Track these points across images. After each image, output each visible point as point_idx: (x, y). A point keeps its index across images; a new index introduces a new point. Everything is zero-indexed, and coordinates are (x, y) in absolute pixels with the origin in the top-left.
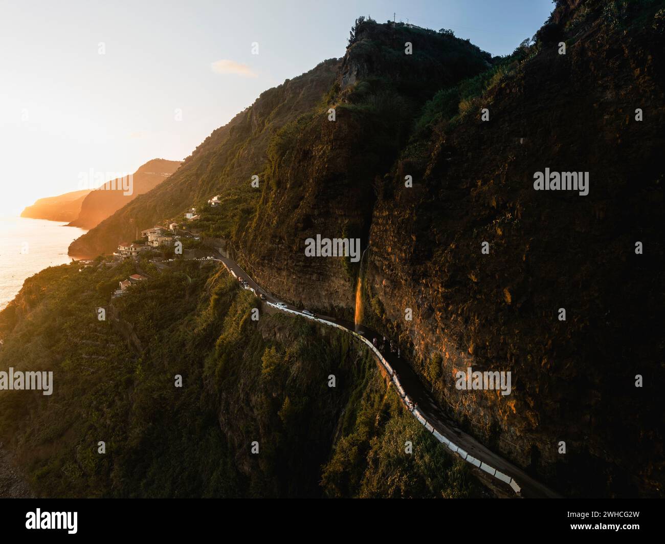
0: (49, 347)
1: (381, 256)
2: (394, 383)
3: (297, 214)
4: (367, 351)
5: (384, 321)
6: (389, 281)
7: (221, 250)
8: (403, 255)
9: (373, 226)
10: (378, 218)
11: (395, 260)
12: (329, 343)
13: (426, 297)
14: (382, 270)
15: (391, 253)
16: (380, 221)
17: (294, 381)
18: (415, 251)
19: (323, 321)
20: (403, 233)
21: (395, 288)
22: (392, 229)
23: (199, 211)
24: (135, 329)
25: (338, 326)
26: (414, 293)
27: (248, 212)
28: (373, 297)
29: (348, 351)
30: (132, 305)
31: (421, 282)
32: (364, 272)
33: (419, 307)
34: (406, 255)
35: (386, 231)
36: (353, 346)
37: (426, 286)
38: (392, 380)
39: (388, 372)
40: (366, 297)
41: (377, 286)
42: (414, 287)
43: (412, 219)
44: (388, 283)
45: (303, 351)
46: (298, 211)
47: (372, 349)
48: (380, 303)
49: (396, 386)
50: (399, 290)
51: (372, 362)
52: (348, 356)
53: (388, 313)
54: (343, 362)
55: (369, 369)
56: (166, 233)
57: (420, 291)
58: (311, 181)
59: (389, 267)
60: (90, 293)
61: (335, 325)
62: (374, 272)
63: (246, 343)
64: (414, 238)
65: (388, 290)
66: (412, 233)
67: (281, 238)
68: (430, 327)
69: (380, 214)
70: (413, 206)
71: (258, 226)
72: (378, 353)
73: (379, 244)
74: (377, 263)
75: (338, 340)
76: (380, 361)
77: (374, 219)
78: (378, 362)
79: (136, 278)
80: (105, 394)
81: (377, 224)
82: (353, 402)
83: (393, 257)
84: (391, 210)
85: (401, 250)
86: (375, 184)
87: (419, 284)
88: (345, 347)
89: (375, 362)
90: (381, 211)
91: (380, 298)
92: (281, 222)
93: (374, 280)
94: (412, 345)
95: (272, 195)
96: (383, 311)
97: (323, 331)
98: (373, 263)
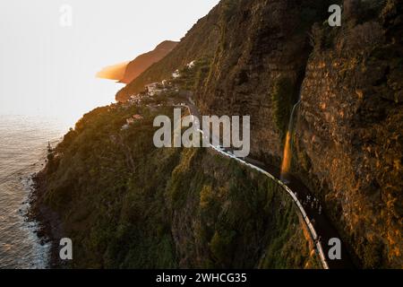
0: (83, 160)
1: (313, 111)
2: (318, 253)
3: (235, 70)
4: (291, 203)
5: (310, 175)
6: (319, 138)
7: (190, 99)
8: (342, 113)
9: (306, 80)
10: (313, 71)
11: (330, 118)
12: (257, 186)
13: (368, 169)
14: (312, 125)
15: (325, 110)
16: (315, 74)
17: (224, 216)
18: (359, 111)
19: (253, 166)
20: (345, 88)
21: (325, 147)
22: (328, 84)
23: (181, 72)
24: (132, 152)
25: (266, 173)
26: (353, 160)
27: (206, 70)
28: (300, 151)
29: (274, 196)
30: (131, 136)
31: (363, 149)
32: (294, 126)
33: (357, 177)
34: (345, 115)
35: (321, 85)
36: (277, 194)
37: (372, 155)
38: (315, 248)
39: (312, 236)
40: (293, 149)
41: (305, 141)
42: (353, 153)
43: (360, 70)
44: (318, 140)
45: (234, 192)
46: (236, 67)
47: (295, 203)
48: (307, 157)
49: (319, 256)
50: (329, 148)
51: (295, 217)
52: (273, 201)
53: (315, 169)
54: (268, 205)
55: (292, 223)
56: (159, 87)
57: (360, 159)
58: (249, 39)
59: (321, 123)
60: (110, 126)
61: (262, 171)
62: (303, 128)
63: (193, 175)
64: (360, 95)
65: (317, 147)
66: (358, 88)
67: (222, 91)
68: (372, 205)
69: (315, 67)
70: (362, 53)
71: (211, 80)
72: (302, 209)
73: (312, 99)
74: (307, 118)
75: (265, 185)
76: (304, 218)
77: (307, 73)
78: (301, 219)
79: (137, 116)
80: (110, 195)
81: (311, 78)
82: (274, 251)
83: (327, 115)
84: (329, 61)
85: (339, 108)
86: (311, 33)
87: (360, 150)
88: (270, 192)
89: (298, 217)
90: (317, 63)
91: (308, 153)
92: (223, 78)
93: (303, 135)
94: (340, 209)
95: (220, 55)
96: (310, 165)
97: (252, 175)
98: (303, 118)
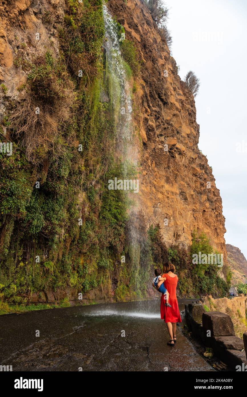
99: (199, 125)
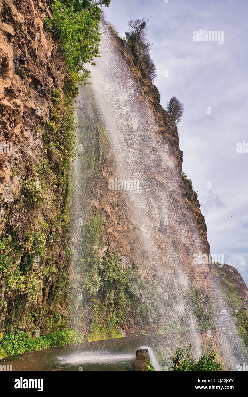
99: (182, 151)
